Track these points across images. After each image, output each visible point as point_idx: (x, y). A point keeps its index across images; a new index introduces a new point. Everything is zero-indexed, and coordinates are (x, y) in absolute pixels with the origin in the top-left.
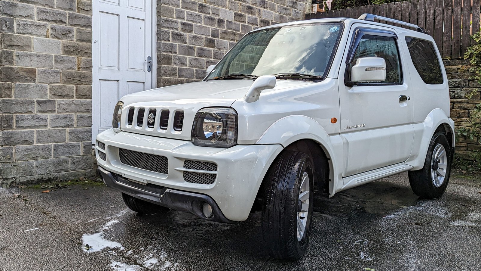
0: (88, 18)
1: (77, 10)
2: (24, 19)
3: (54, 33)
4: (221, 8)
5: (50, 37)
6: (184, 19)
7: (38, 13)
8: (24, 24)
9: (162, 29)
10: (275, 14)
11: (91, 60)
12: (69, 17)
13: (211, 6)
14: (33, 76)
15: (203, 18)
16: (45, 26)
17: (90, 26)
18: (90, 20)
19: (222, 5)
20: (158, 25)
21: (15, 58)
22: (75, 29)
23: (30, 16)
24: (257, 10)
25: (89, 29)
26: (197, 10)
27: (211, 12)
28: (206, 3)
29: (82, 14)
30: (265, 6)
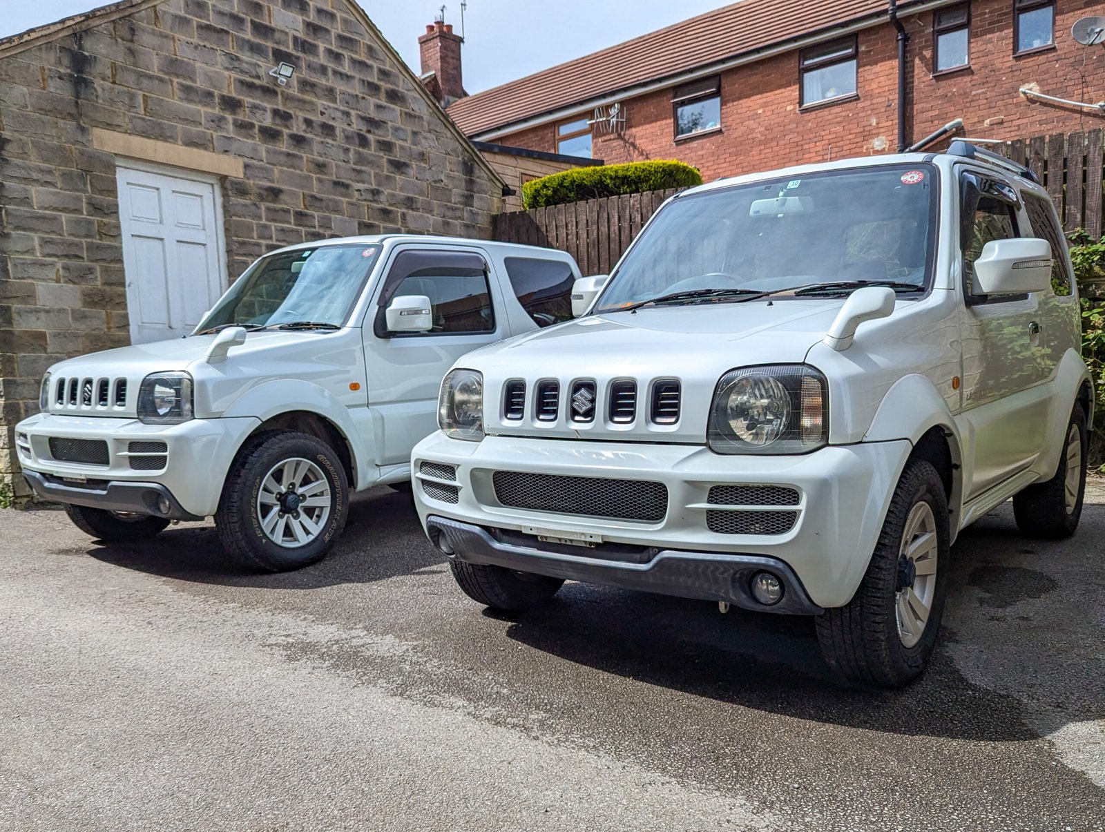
0: (116, 247)
1: (98, 237)
2: (22, 257)
3: (67, 274)
4: (333, 216)
5: (62, 281)
6: (271, 238)
7: (40, 245)
8: (23, 264)
9: (236, 258)
10: (434, 219)
11: (127, 314)
12: (87, 248)
13: (316, 214)
14: (42, 343)
15: (303, 235)
16: (53, 264)
17: (121, 261)
18: (119, 249)
19: (337, 211)
20: (229, 252)
21: (15, 316)
22: (97, 267)
23: (30, 251)
24: (399, 214)
25: (119, 265)
26: (293, 222)
27: (317, 224)
28: (307, 209)
29: (106, 242)
30: (414, 206)
